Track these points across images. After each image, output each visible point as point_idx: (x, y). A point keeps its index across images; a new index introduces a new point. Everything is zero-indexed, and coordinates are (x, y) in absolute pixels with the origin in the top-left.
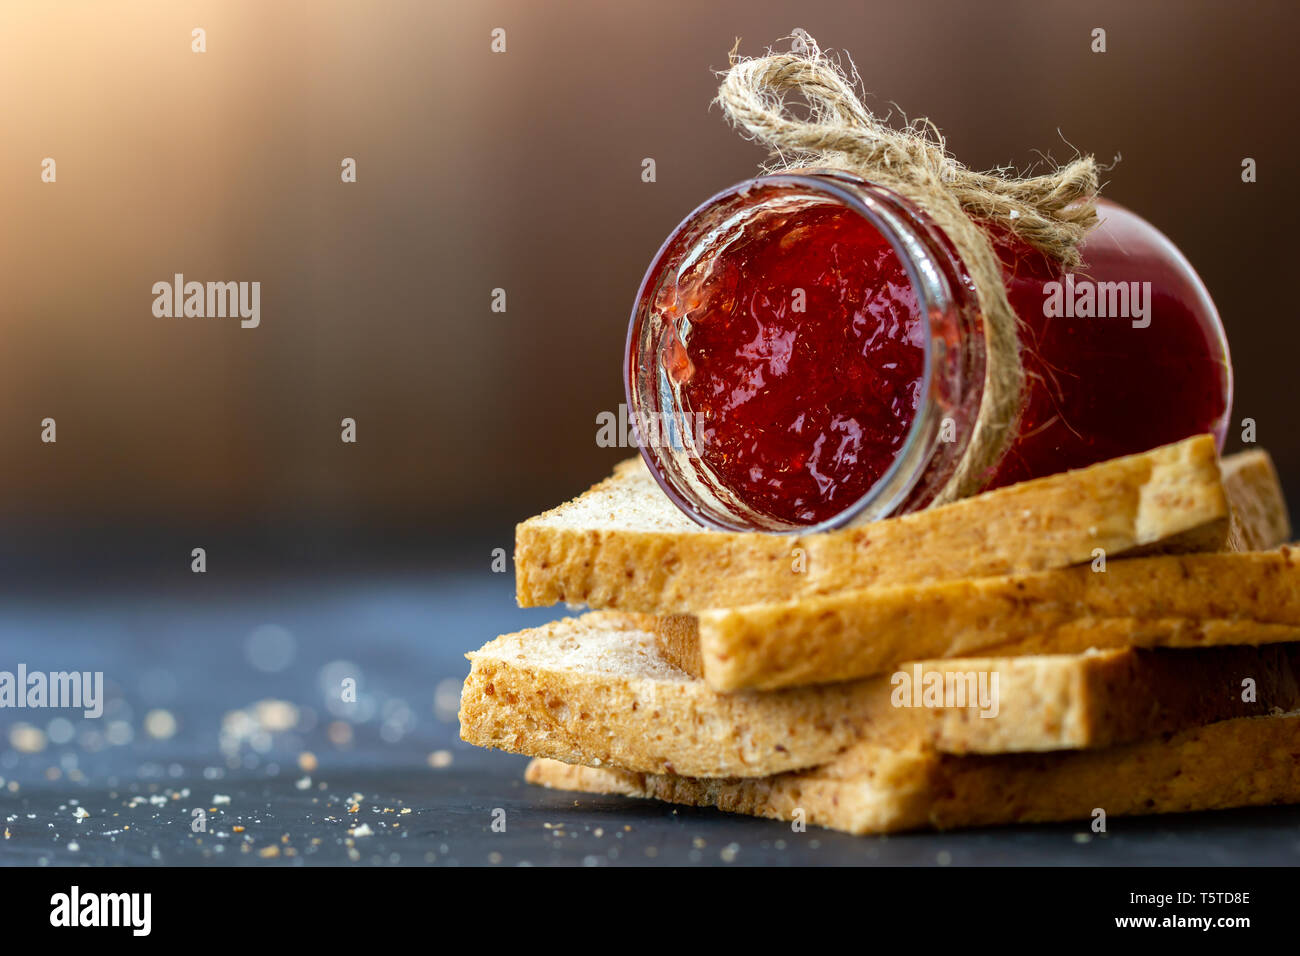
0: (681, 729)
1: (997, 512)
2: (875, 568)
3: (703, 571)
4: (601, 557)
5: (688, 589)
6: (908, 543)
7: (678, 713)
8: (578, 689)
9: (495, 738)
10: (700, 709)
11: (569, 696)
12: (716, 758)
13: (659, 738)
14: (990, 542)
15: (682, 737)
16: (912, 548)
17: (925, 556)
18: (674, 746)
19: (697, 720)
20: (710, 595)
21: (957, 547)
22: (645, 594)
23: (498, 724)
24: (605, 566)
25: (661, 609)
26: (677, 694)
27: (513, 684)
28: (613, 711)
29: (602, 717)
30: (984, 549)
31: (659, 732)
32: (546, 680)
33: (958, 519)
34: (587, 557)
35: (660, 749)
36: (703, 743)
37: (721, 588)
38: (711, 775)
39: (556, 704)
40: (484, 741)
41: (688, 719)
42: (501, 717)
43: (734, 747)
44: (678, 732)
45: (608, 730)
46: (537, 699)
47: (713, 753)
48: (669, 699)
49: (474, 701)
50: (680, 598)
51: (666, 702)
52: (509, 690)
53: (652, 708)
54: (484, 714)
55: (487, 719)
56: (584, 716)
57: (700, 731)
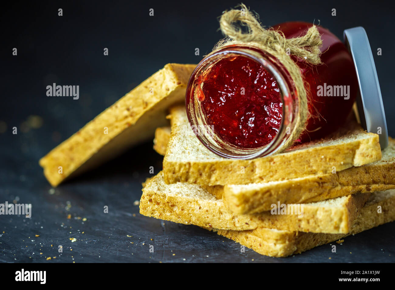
0: (215, 215)
1: (313, 155)
2: (276, 171)
3: (224, 173)
4: (192, 170)
5: (219, 178)
6: (286, 163)
7: (214, 211)
8: (180, 202)
9: (152, 214)
10: (221, 210)
11: (178, 204)
12: (226, 224)
13: (208, 217)
14: (311, 164)
15: (215, 217)
16: (288, 165)
17: (292, 168)
18: (212, 220)
19: (221, 213)
20: (226, 179)
21: (301, 165)
22: (205, 180)
23: (153, 210)
24: (193, 173)
25: (211, 184)
26: (214, 205)
27: (159, 200)
28: (193, 209)
29: (188, 210)
30: (309, 166)
31: (207, 216)
32: (170, 199)
33: (302, 157)
34: (187, 170)
35: (208, 220)
36: (222, 220)
37: (230, 177)
38: (224, 229)
39: (173, 206)
40: (149, 215)
41: (218, 213)
42: (154, 208)
43: (232, 222)
44: (214, 216)
45: (190, 213)
46: (167, 204)
47: (225, 223)
48: (212, 207)
49: (145, 203)
50: (217, 180)
51: (211, 208)
52: (157, 201)
53: (206, 209)
54: (149, 207)
55: (149, 209)
56: (182, 210)
57: (221, 216)
